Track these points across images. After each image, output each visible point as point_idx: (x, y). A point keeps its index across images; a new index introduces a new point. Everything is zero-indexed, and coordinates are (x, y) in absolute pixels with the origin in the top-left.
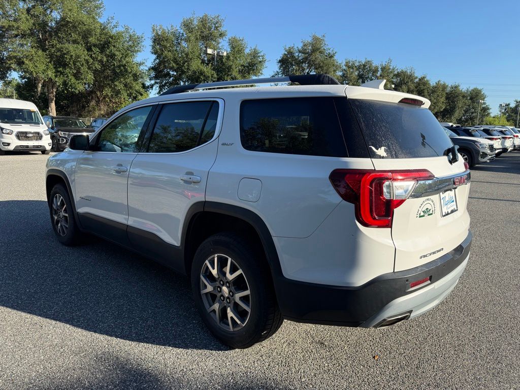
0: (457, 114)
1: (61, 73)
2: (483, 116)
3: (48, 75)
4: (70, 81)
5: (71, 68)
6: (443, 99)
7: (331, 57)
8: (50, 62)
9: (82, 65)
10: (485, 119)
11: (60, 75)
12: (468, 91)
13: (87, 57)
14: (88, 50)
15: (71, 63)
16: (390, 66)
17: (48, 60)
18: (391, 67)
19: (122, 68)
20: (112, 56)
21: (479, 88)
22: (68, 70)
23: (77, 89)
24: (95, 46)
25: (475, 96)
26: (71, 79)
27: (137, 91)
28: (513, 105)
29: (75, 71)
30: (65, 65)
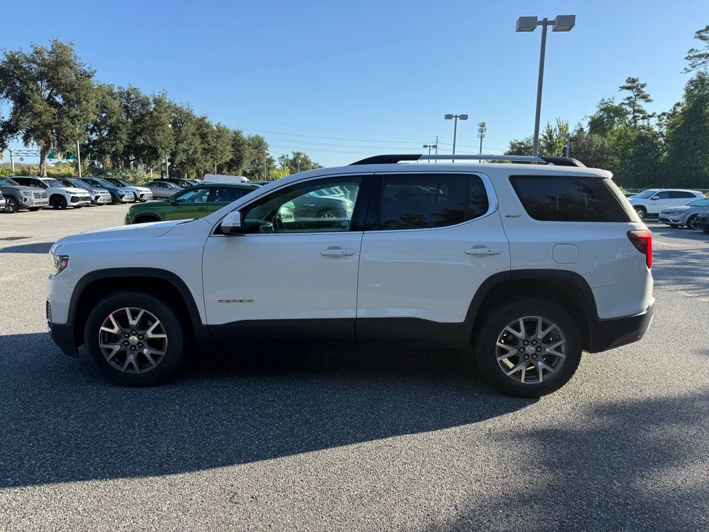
0: (246, 166)
2: (269, 169)
6: (229, 148)
7: (89, 76)
10: (271, 172)
12: (249, 137)
16: (165, 98)
18: (167, 101)
21: (261, 135)
25: (259, 145)
28: (291, 157)
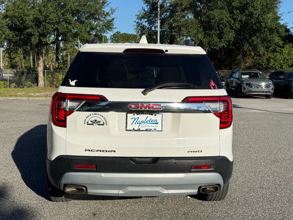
1: (208, 34)
3: (198, 37)
4: (213, 40)
5: (216, 30)
8: (200, 27)
9: (226, 26)
11: (207, 36)
13: (229, 19)
14: (231, 13)
15: (215, 25)
17: (199, 26)
19: (258, 24)
20: (251, 15)
22: (213, 32)
23: (217, 46)
24: (236, 8)
26: (214, 39)
27: (276, 45)
29: (218, 32)
30: (211, 28)
